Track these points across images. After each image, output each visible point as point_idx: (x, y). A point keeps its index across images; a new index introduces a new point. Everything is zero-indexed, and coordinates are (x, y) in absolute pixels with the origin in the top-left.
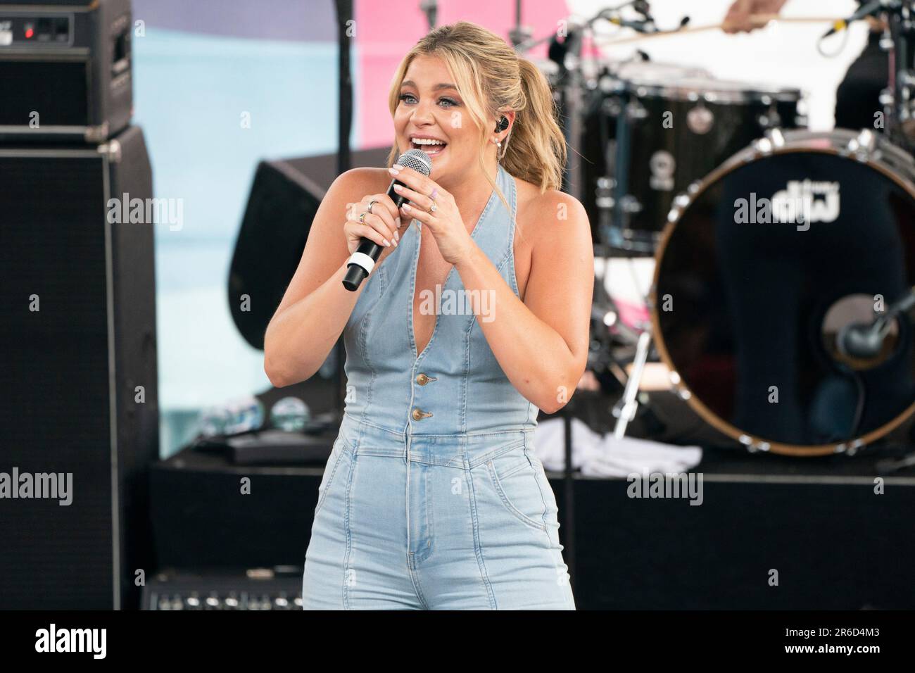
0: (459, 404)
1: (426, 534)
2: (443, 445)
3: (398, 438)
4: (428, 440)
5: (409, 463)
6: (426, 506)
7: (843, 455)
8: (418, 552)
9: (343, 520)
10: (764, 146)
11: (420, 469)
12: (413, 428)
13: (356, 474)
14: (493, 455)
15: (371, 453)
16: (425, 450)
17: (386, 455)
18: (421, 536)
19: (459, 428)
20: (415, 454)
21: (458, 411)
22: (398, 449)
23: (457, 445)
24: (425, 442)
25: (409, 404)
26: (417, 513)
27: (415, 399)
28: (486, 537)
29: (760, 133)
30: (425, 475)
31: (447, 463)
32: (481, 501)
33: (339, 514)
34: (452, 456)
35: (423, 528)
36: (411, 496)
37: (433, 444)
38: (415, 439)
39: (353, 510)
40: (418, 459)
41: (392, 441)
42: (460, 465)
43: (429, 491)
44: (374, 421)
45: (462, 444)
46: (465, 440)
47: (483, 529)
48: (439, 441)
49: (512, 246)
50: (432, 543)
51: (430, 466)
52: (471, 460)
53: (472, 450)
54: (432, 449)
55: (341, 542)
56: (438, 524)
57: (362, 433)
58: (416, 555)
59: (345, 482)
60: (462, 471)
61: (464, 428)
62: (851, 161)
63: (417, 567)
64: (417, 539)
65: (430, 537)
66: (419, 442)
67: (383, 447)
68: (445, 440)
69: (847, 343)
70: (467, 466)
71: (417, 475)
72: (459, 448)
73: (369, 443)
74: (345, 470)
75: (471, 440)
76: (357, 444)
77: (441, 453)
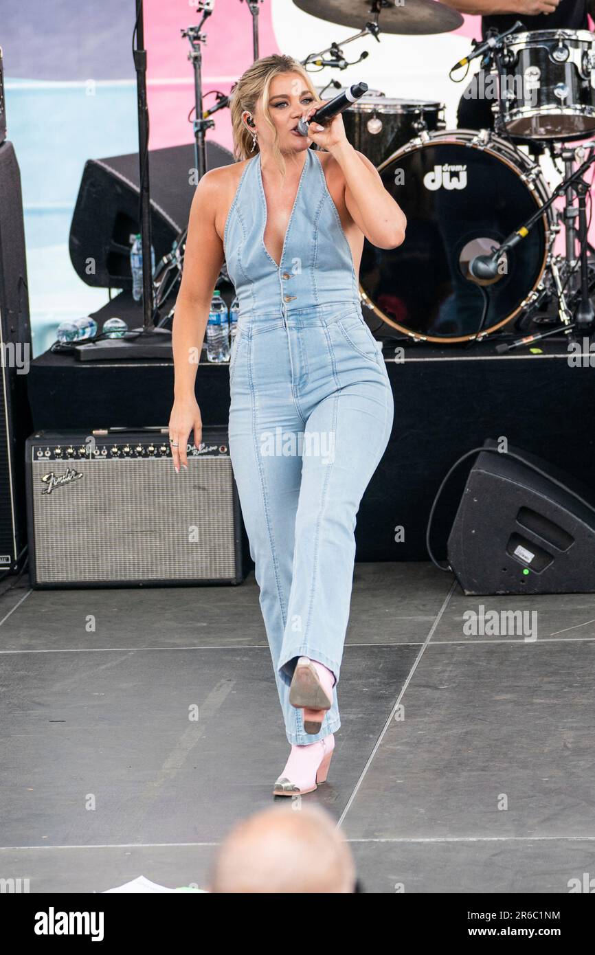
0: (312, 288)
1: (304, 372)
2: (307, 314)
3: (279, 316)
4: (297, 312)
5: (288, 329)
6: (302, 354)
7: (475, 341)
8: (299, 385)
9: (248, 379)
10: (417, 142)
11: (295, 332)
12: (287, 307)
13: (253, 348)
14: (339, 317)
15: (261, 332)
16: (297, 319)
17: (271, 330)
18: (301, 373)
19: (315, 303)
20: (291, 322)
21: (313, 292)
22: (279, 323)
23: (316, 313)
24: (296, 315)
25: (280, 294)
26: (297, 359)
27: (284, 289)
28: (339, 367)
29: (415, 134)
30: (299, 335)
31: (312, 325)
32: (335, 346)
33: (244, 376)
34: (314, 320)
35: (302, 368)
36: (292, 349)
37: (300, 315)
38: (289, 313)
39: (253, 371)
40: (293, 325)
41: (274, 319)
42: (320, 324)
43: (303, 344)
44: (259, 312)
45: (319, 312)
46: (320, 309)
47: (338, 362)
48: (304, 312)
49: (326, 188)
50: (307, 377)
51: (302, 328)
52: (326, 321)
53: (326, 315)
54: (300, 318)
55: (248, 394)
56: (311, 365)
57: (253, 322)
58: (298, 387)
59: (246, 355)
60: (322, 328)
61: (319, 302)
62: (474, 150)
63: (298, 395)
64: (298, 375)
65: (307, 374)
66: (292, 315)
67: (268, 325)
68: (308, 311)
69: (475, 269)
70: (324, 324)
71: (293, 335)
72: (318, 315)
73: (259, 326)
74: (245, 347)
75: (324, 309)
76: (250, 329)
77: (307, 319)
